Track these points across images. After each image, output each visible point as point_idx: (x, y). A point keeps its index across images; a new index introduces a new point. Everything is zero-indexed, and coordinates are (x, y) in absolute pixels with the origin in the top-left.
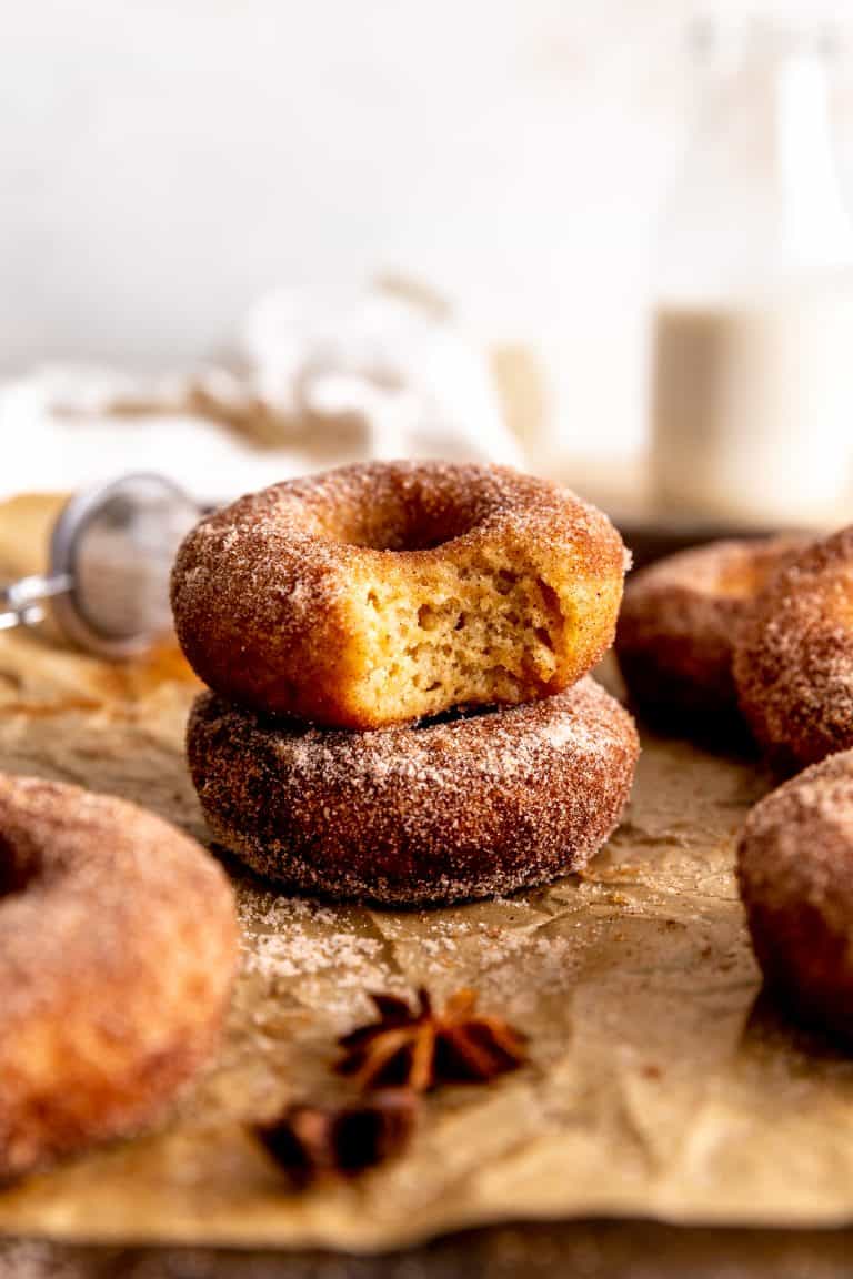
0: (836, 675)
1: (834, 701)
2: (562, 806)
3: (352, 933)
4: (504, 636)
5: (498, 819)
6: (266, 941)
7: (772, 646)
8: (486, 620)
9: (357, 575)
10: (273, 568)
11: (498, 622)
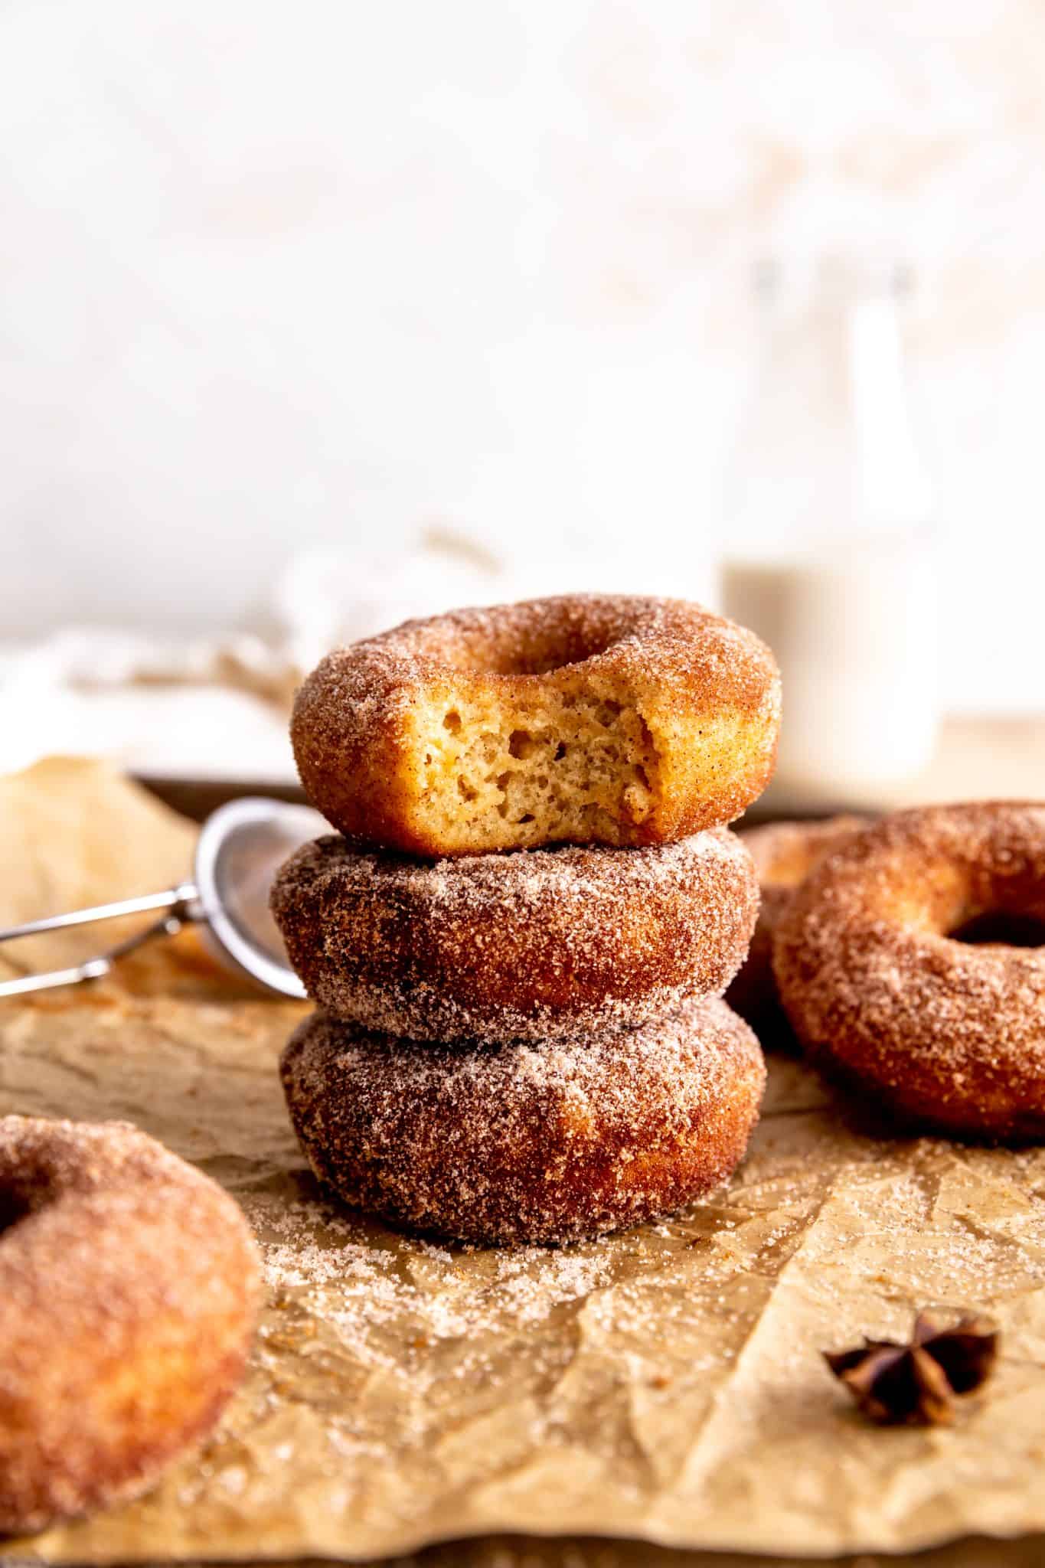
0: (874, 971)
1: (873, 998)
6: (276, 1250)
7: (811, 939)
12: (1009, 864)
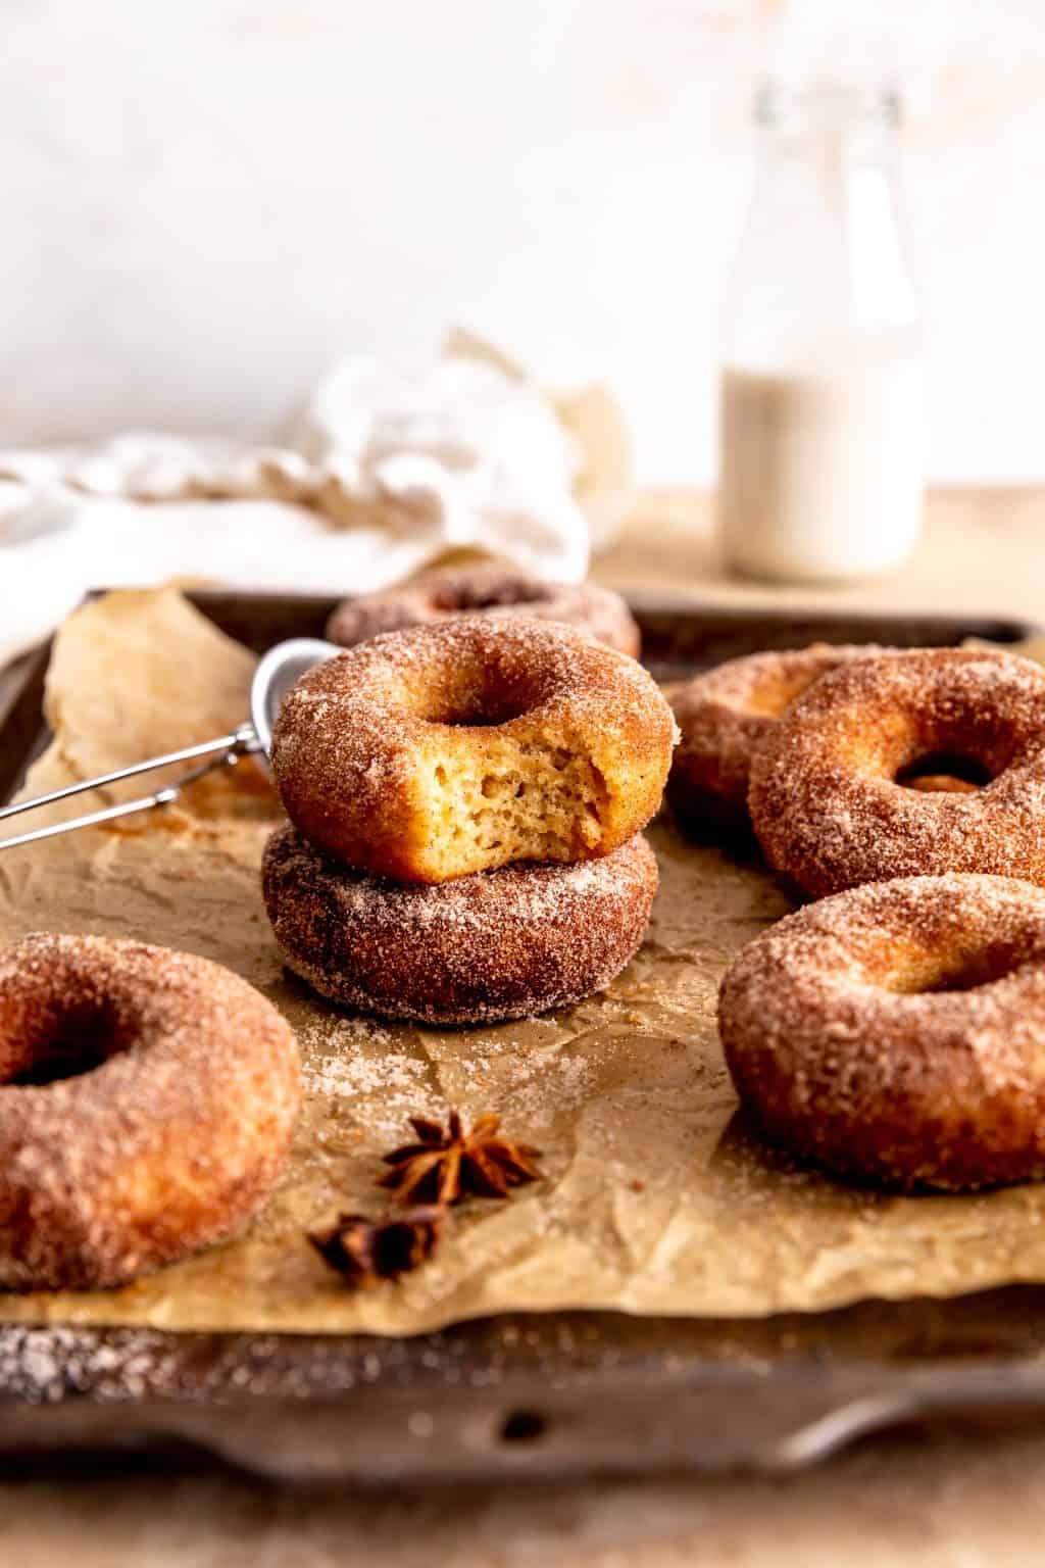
0: (831, 813)
1: (828, 838)
2: (583, 942)
3: (403, 1054)
4: (558, 805)
5: (527, 955)
6: (329, 1063)
7: (778, 782)
8: (542, 791)
9: (425, 753)
10: (354, 744)
11: (553, 794)
12: (951, 712)
